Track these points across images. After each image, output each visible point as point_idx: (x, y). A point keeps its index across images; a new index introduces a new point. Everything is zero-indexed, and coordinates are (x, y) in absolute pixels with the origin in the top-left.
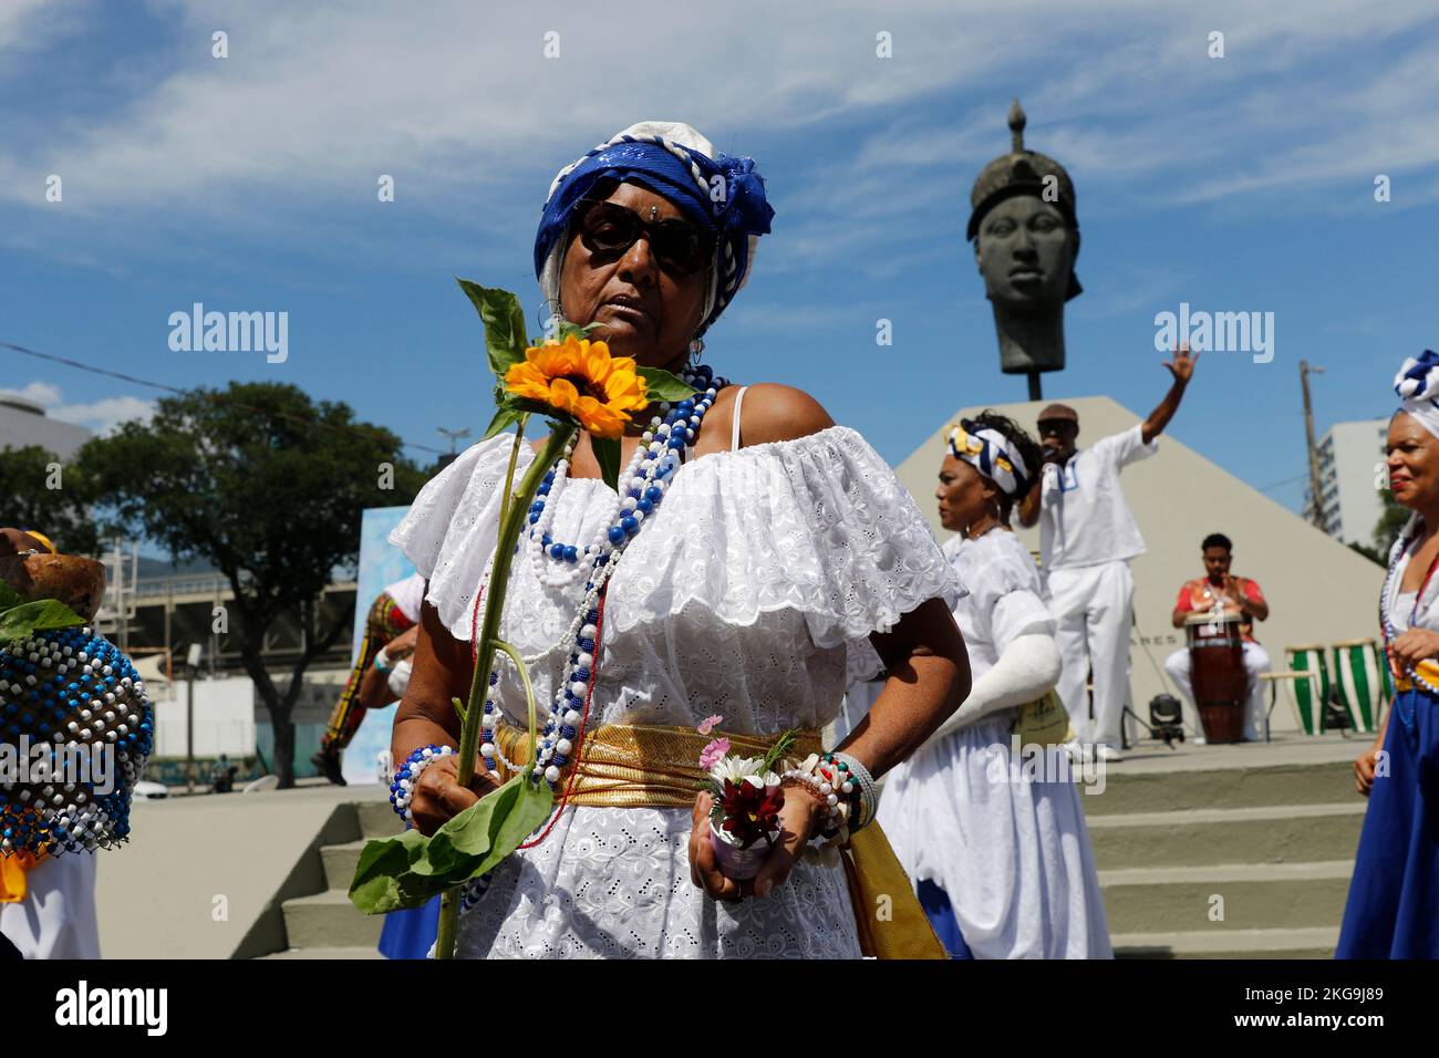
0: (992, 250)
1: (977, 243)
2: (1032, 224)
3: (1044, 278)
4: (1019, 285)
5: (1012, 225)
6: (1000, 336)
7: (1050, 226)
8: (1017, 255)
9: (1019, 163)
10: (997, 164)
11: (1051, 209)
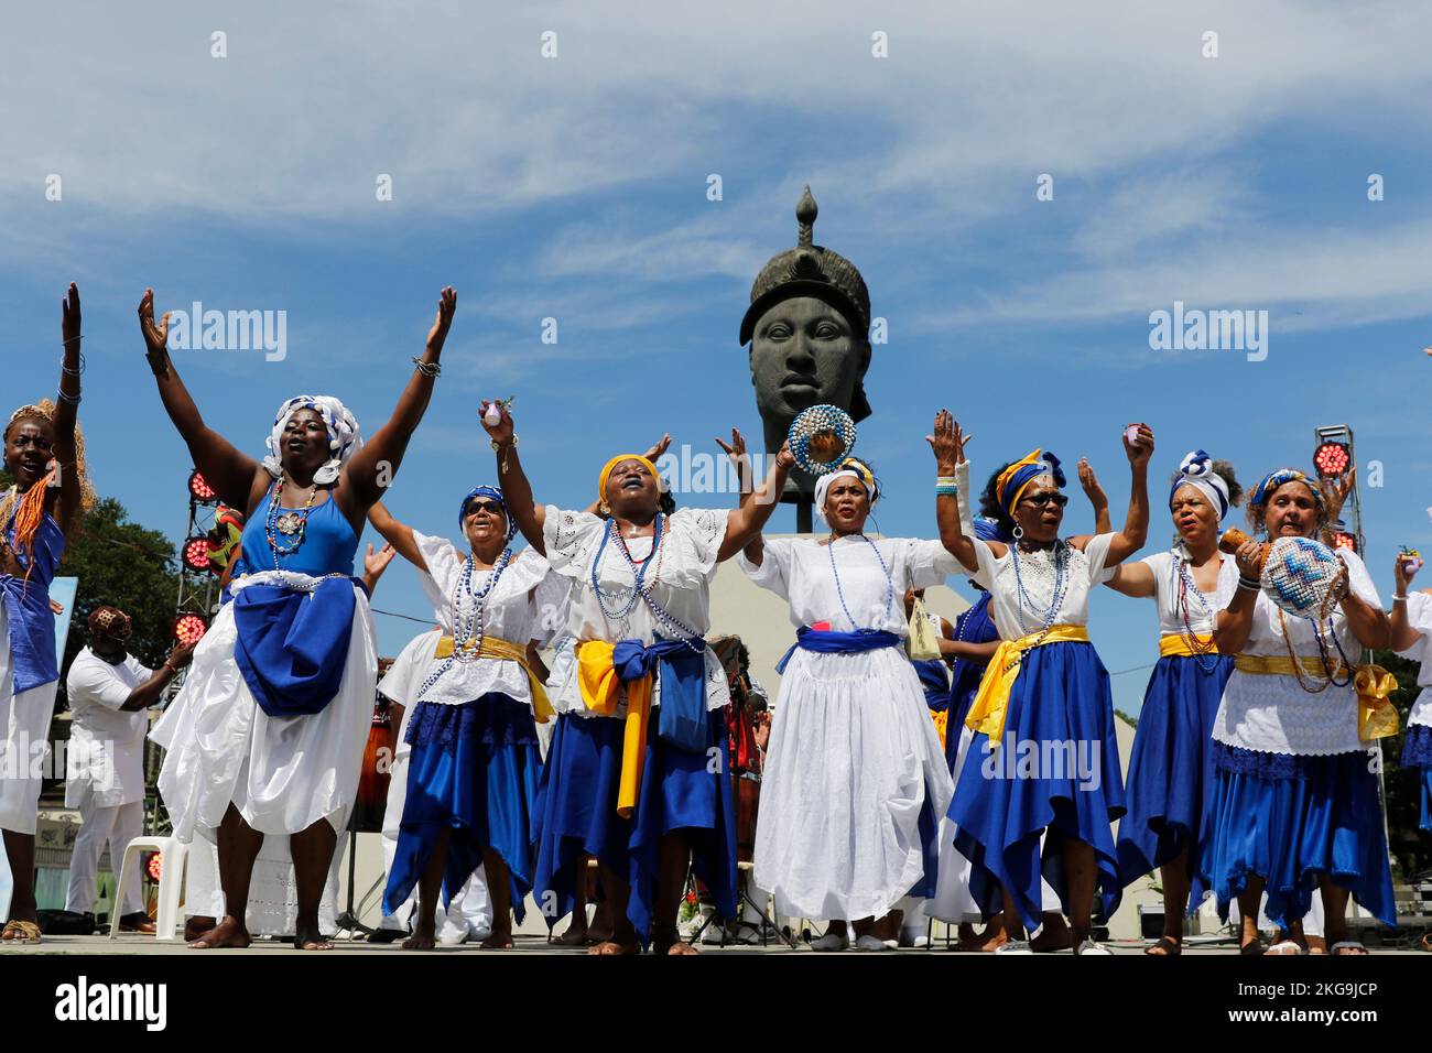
0: (764, 356)
1: (750, 347)
2: (812, 329)
3: (822, 393)
4: (791, 398)
5: (790, 329)
7: (833, 334)
8: (791, 363)
9: (804, 259)
10: (780, 260)
11: (835, 314)
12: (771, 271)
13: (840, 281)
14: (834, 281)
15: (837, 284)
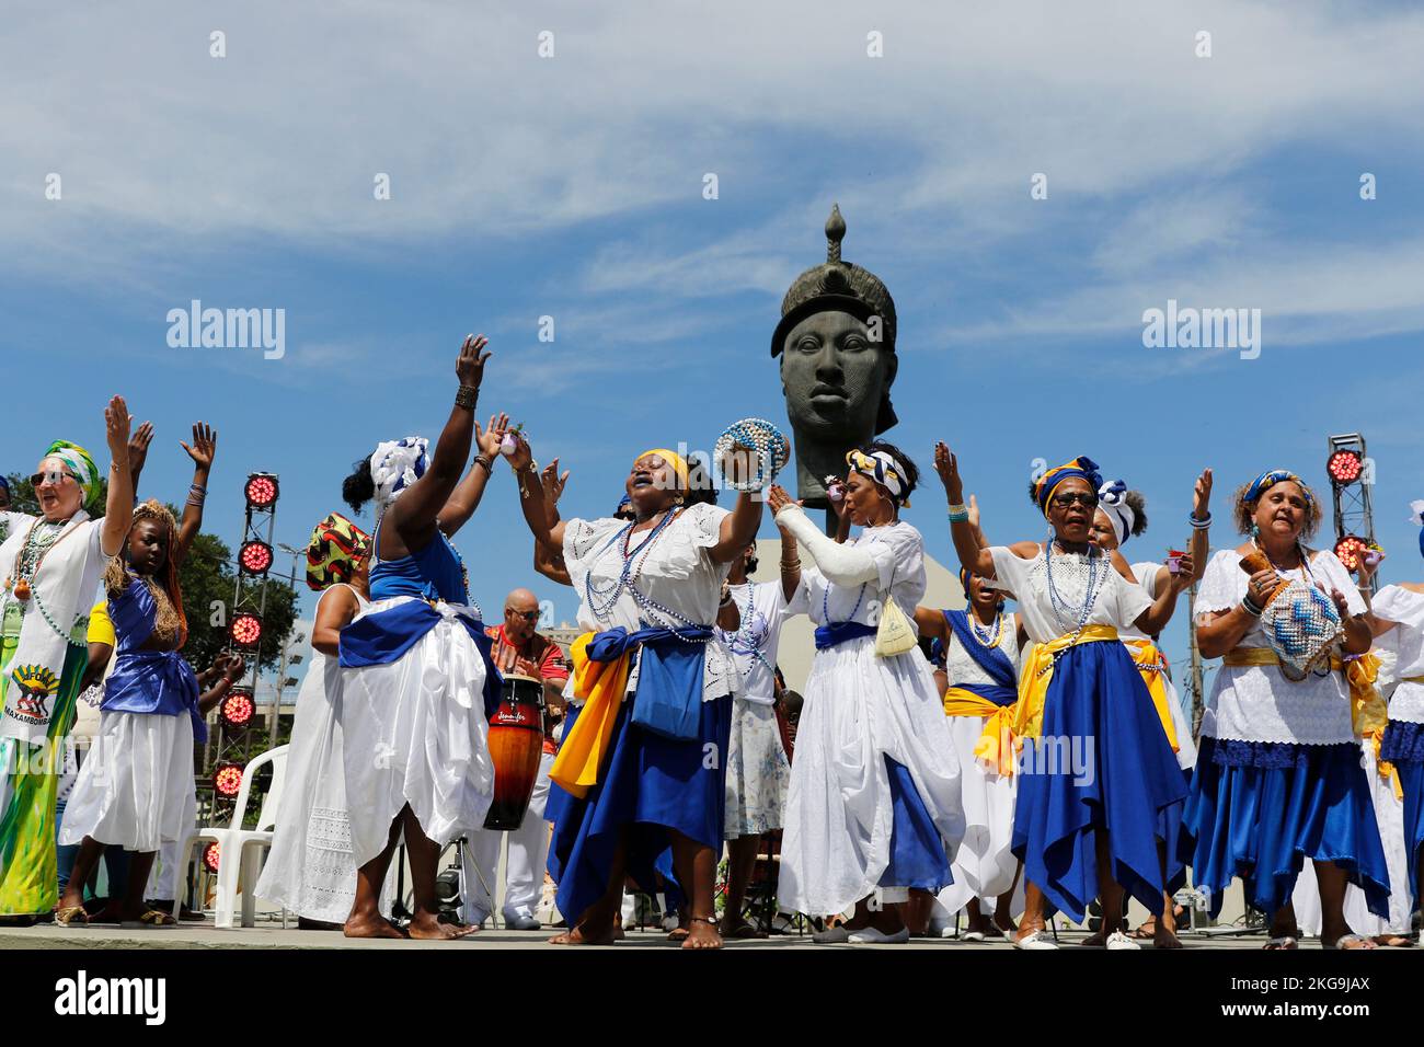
0: (795, 367)
1: (781, 359)
2: (840, 342)
3: (848, 402)
4: (820, 408)
5: (819, 341)
6: (800, 465)
7: (860, 346)
8: (820, 374)
9: (833, 275)
10: (810, 275)
11: (862, 327)
12: (800, 286)
13: (867, 295)
14: (861, 295)
15: (864, 298)
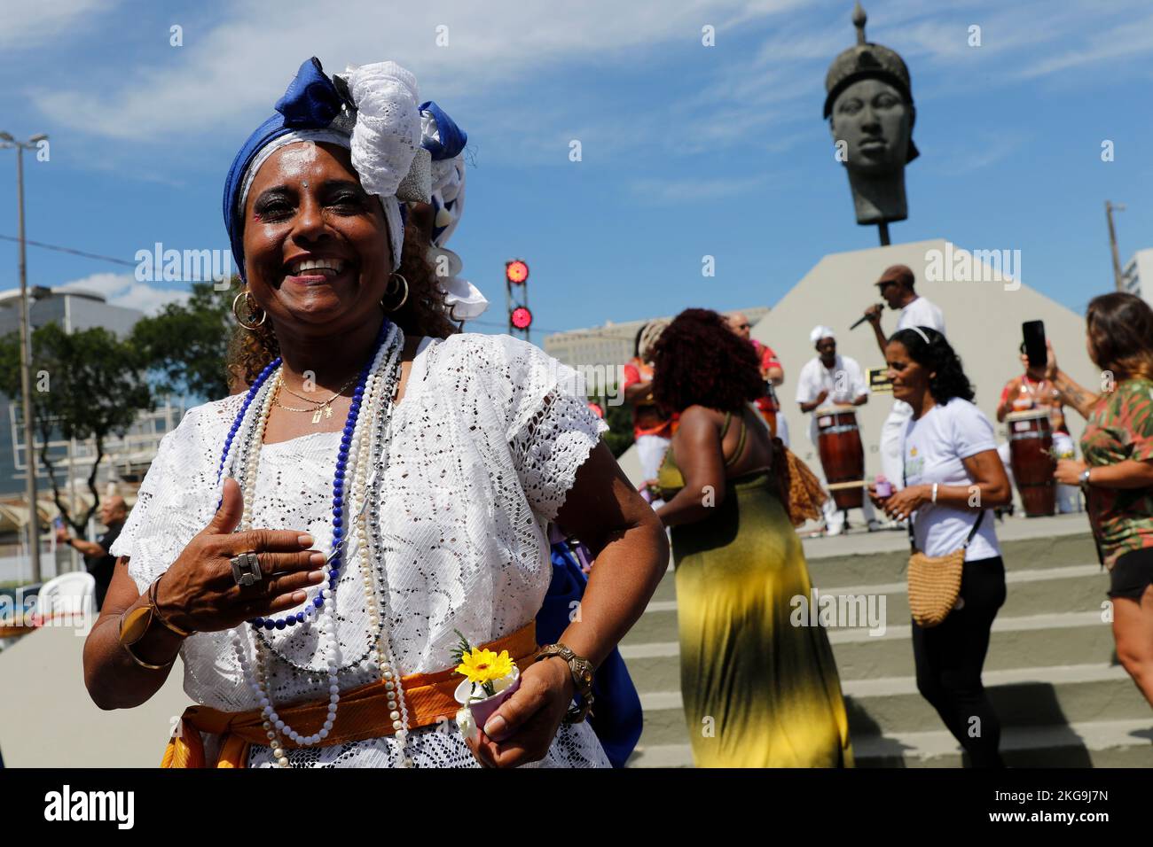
0: (844, 126)
1: (832, 121)
2: (876, 103)
3: (888, 146)
4: (867, 153)
5: (860, 104)
6: (854, 195)
7: (891, 103)
8: (865, 129)
9: (863, 53)
11: (891, 90)
12: (839, 66)
14: (885, 66)
